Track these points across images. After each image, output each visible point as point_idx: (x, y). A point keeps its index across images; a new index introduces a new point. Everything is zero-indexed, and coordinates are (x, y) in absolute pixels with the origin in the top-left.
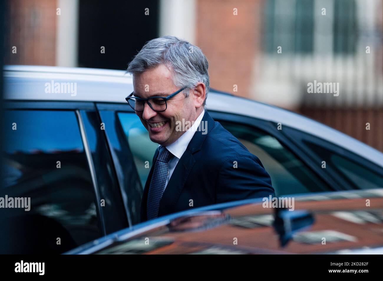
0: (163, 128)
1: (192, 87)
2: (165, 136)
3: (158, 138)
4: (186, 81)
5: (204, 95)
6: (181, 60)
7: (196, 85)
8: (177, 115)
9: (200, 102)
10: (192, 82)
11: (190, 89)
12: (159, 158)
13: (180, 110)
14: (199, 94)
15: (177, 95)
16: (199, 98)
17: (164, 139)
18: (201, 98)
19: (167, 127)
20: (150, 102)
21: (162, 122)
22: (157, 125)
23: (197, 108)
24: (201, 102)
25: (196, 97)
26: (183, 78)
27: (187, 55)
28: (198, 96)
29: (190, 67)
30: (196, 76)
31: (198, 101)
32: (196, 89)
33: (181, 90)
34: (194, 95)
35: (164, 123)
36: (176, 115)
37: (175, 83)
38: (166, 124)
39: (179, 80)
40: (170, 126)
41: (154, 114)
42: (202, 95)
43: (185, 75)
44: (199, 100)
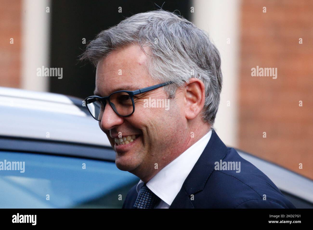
0: (132, 146)
1: (180, 82)
2: (135, 158)
3: (125, 161)
4: (170, 71)
5: (201, 100)
6: (166, 41)
7: (188, 82)
8: (152, 124)
9: (194, 110)
10: (179, 74)
11: (177, 87)
12: (137, 204)
13: (158, 117)
14: (195, 98)
15: (153, 92)
16: (195, 105)
17: (133, 163)
18: (197, 105)
19: (138, 144)
20: (114, 102)
21: (131, 136)
22: (124, 141)
23: (189, 120)
24: (196, 110)
25: (189, 103)
26: (164, 66)
27: (179, 35)
28: (194, 102)
29: (180, 53)
30: (188, 67)
31: (192, 110)
32: (190, 89)
33: (161, 86)
34: (185, 98)
35: (134, 137)
36: (150, 123)
37: (151, 73)
38: (137, 140)
39: (157, 69)
40: (143, 142)
41: (119, 121)
42: (199, 101)
43: (169, 62)
44: (193, 108)
